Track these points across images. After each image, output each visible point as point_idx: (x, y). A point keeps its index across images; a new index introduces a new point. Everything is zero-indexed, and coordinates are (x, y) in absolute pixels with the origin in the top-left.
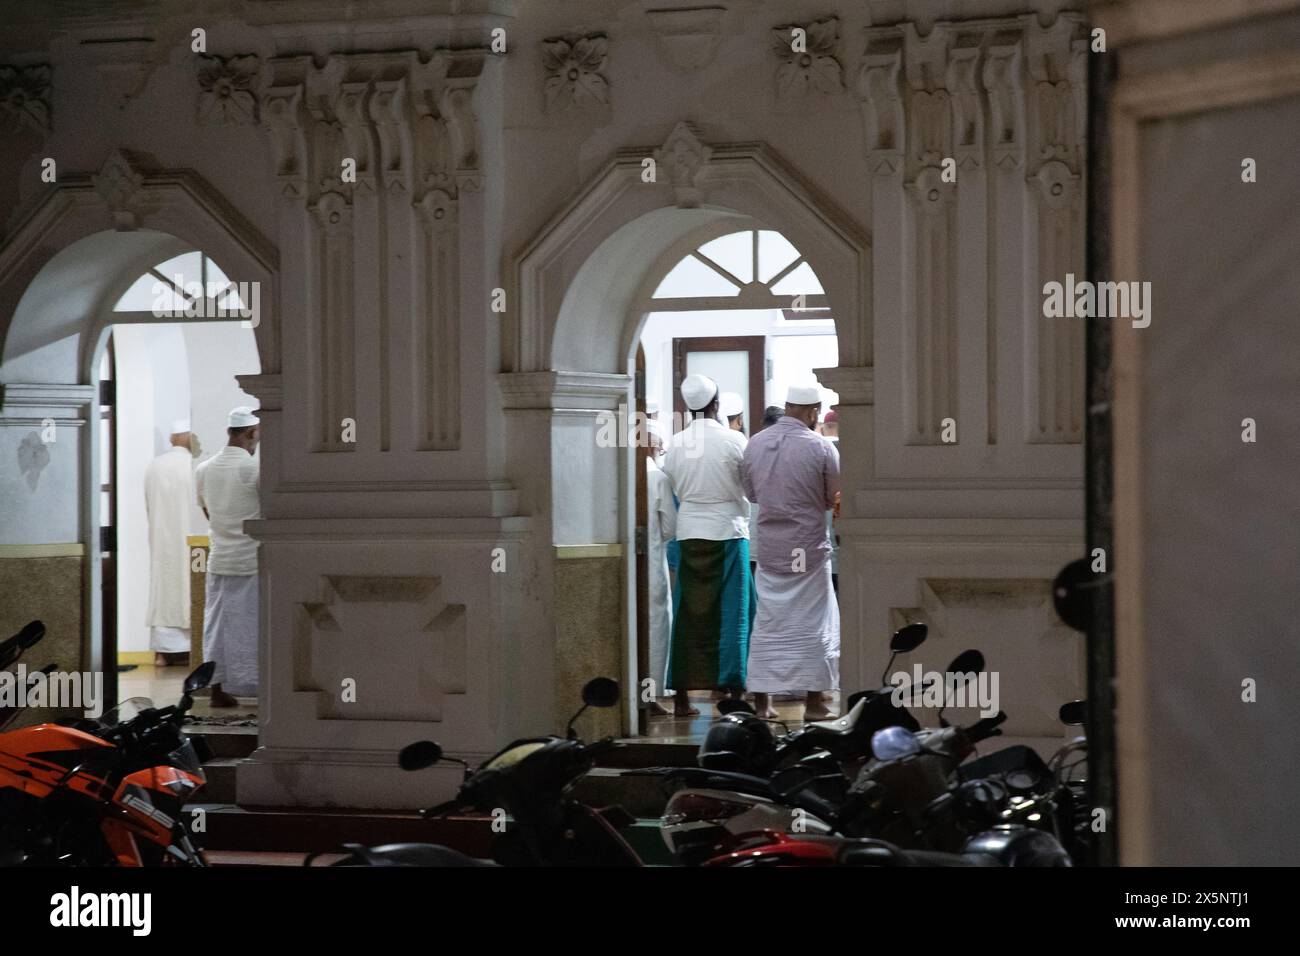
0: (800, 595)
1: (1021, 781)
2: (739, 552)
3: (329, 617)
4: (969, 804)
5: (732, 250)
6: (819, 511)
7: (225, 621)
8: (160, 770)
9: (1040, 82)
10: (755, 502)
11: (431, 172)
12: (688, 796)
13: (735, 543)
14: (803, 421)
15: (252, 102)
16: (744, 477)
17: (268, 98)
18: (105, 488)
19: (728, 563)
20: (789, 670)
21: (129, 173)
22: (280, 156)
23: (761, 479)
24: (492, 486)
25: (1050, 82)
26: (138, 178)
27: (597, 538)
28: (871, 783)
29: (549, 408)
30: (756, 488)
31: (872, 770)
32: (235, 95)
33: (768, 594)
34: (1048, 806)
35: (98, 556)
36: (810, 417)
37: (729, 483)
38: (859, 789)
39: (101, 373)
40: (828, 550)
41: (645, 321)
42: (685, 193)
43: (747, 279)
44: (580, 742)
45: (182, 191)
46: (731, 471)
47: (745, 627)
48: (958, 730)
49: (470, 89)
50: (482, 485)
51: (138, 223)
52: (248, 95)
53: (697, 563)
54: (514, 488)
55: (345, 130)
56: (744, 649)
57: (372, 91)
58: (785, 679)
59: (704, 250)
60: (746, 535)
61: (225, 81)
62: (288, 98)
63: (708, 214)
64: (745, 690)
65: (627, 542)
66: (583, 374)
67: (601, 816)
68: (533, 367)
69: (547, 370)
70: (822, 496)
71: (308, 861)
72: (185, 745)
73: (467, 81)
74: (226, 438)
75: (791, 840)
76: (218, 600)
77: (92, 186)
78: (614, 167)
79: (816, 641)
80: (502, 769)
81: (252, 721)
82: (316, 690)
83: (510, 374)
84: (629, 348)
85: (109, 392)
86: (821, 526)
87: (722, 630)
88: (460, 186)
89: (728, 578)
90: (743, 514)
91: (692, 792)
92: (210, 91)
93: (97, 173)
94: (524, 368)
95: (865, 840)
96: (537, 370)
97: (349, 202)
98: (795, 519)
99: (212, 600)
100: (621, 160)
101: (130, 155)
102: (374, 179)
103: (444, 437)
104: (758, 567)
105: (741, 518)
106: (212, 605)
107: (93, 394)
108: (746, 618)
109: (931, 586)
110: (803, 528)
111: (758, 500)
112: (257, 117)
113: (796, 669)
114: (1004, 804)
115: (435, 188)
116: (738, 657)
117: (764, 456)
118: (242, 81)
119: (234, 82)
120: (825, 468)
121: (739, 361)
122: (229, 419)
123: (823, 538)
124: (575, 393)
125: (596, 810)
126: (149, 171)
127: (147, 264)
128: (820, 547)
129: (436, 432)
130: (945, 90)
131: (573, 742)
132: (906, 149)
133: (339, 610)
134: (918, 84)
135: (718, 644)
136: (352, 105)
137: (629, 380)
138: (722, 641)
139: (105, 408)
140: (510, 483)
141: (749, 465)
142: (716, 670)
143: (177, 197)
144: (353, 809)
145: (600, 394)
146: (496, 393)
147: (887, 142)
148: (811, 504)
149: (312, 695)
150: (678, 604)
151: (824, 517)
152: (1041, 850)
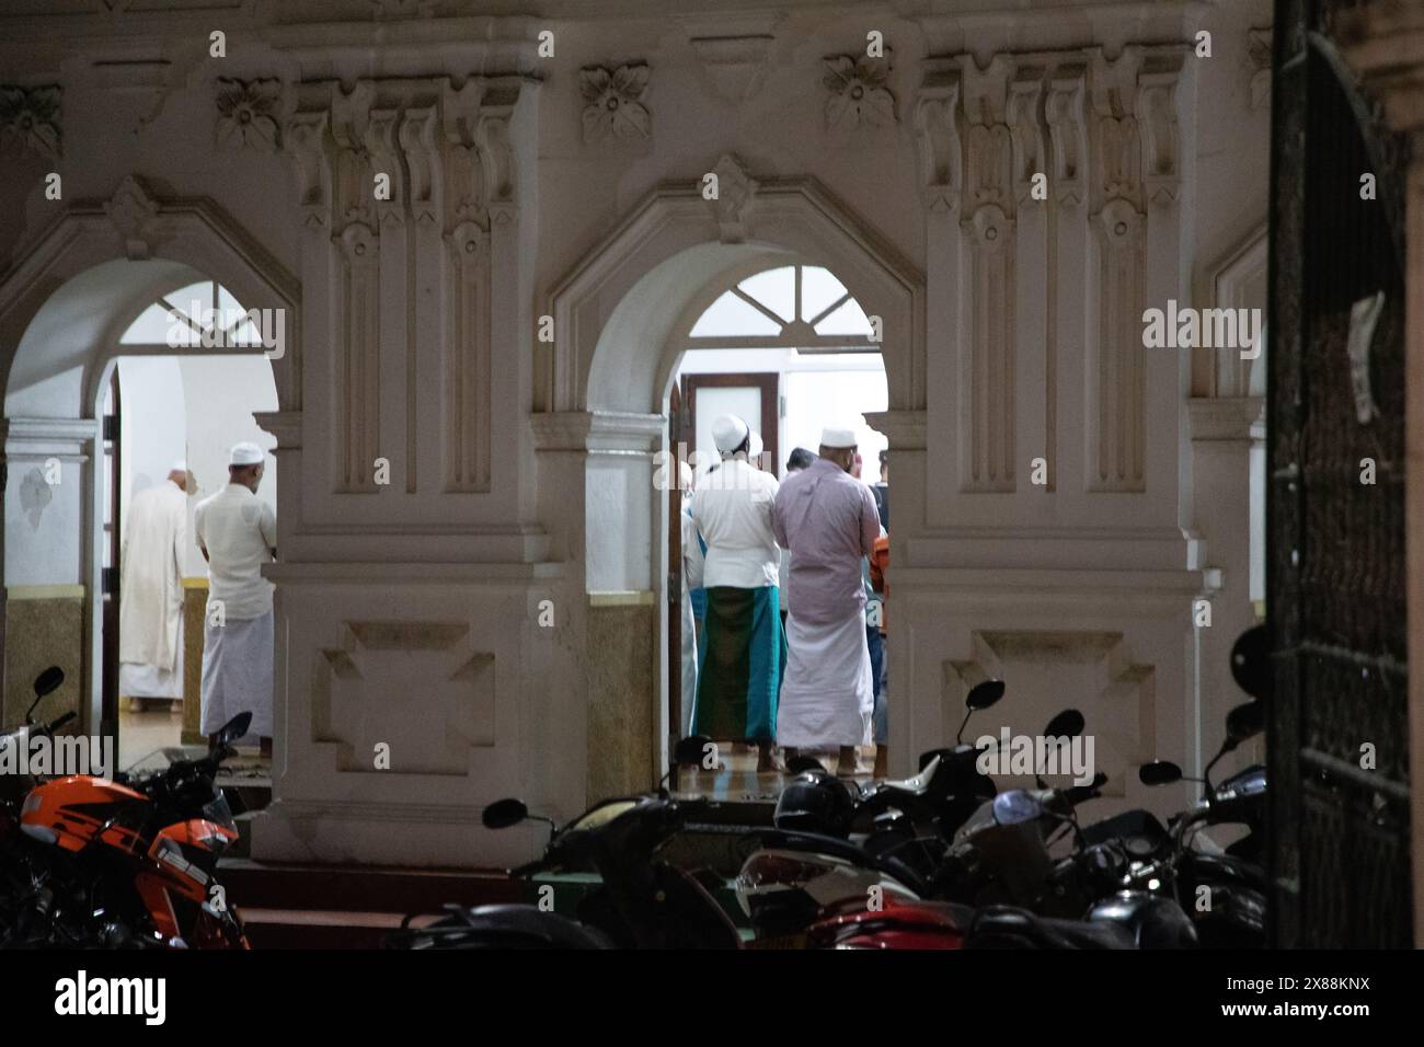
0: (835, 644)
1: (1140, 846)
2: (768, 600)
3: (350, 665)
4: (1091, 870)
5: (773, 286)
6: (855, 558)
7: (225, 667)
8: (194, 824)
9: (1104, 117)
10: (787, 547)
11: (463, 203)
12: (767, 857)
13: (765, 591)
14: (838, 463)
15: (272, 127)
16: (776, 521)
17: (291, 126)
18: (107, 527)
19: (757, 611)
20: (820, 724)
21: (143, 199)
22: (303, 184)
23: (794, 525)
24: (524, 531)
25: (1114, 117)
26: (152, 206)
27: (630, 585)
28: (968, 847)
29: (583, 450)
30: (789, 532)
31: (968, 833)
32: (256, 121)
33: (801, 644)
34: (1169, 873)
35: (100, 598)
36: (845, 460)
37: (760, 528)
38: (955, 852)
39: (104, 407)
40: (862, 598)
41: (681, 359)
42: (728, 228)
43: (789, 317)
44: (672, 802)
45: (198, 219)
46: (762, 515)
47: (776, 679)
48: (1057, 792)
49: (506, 119)
50: (511, 529)
51: (151, 252)
52: (268, 121)
53: (726, 611)
54: (545, 533)
55: (373, 160)
56: (773, 701)
57: (402, 117)
58: (817, 732)
59: (744, 286)
60: (776, 583)
61: (246, 106)
62: (313, 125)
63: (749, 249)
64: (775, 744)
65: (660, 589)
66: (617, 414)
67: (694, 879)
68: (567, 407)
69: (581, 410)
70: (857, 541)
71: (405, 922)
72: (219, 798)
73: (501, 110)
74: (228, 475)
75: (898, 906)
76: (218, 643)
77: (104, 214)
78: (654, 201)
79: (851, 693)
80: (591, 828)
81: (260, 773)
82: (336, 740)
83: (543, 415)
84: (664, 386)
85: (113, 428)
86: (856, 573)
87: (751, 681)
88: (493, 218)
89: (757, 627)
90: (774, 560)
91: (770, 853)
92: (230, 116)
93: (110, 200)
94: (557, 408)
95: (1000, 907)
96: (571, 410)
97: (376, 234)
98: (831, 566)
99: (212, 644)
100: (664, 193)
101: (144, 181)
102: (402, 210)
103: (473, 479)
104: (790, 616)
105: (771, 564)
106: (210, 650)
107: (96, 429)
108: (776, 668)
109: (985, 638)
110: (838, 575)
111: (791, 545)
112: (279, 143)
113: (828, 723)
114: (1125, 869)
115: (468, 220)
116: (767, 708)
117: (798, 500)
118: (263, 106)
119: (255, 107)
120: (862, 512)
121: (751, 398)
122: (231, 456)
123: (857, 586)
124: (610, 434)
125: (689, 873)
126: (165, 200)
127: (156, 294)
128: (856, 595)
129: (465, 475)
130: (1005, 124)
131: (666, 802)
132: (963, 185)
133: (361, 658)
134: (977, 118)
135: (746, 695)
136: (380, 132)
137: (664, 420)
138: (750, 692)
139: (109, 444)
140: (541, 527)
141: (782, 509)
142: (744, 722)
143: (193, 226)
144: (372, 866)
145: (633, 435)
146: (527, 433)
147: (943, 177)
148: (847, 550)
149: (334, 745)
150: (705, 654)
151: (859, 565)
152: (1167, 918)
